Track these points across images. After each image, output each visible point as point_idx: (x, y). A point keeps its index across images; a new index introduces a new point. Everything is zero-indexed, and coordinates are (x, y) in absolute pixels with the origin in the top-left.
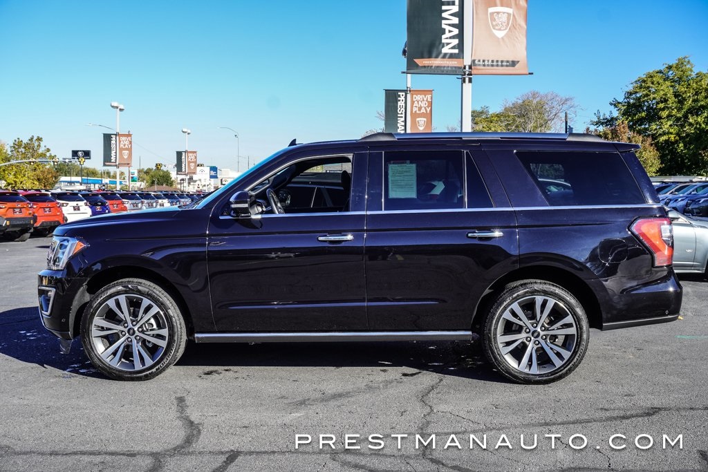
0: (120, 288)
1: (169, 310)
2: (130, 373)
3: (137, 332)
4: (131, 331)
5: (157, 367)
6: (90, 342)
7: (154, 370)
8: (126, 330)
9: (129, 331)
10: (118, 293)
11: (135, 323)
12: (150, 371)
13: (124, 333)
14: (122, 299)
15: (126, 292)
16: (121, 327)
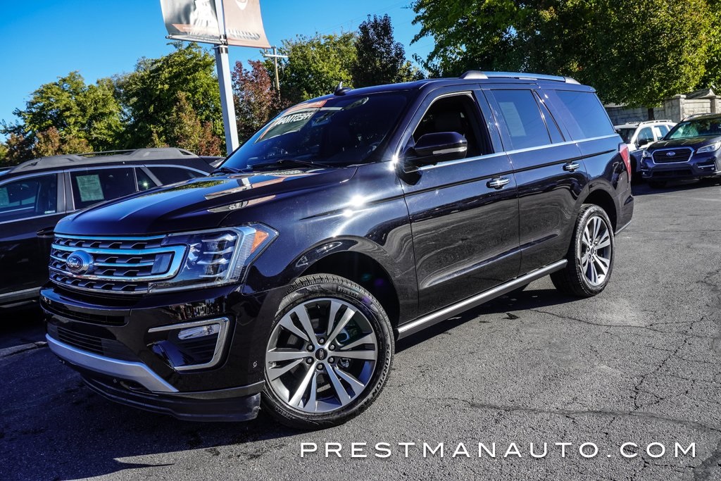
0: (295, 295)
1: (371, 306)
2: (338, 412)
3: (329, 352)
4: (322, 353)
5: (373, 391)
6: (269, 390)
7: (370, 396)
8: (313, 354)
9: (317, 355)
10: (294, 303)
11: (322, 341)
12: (365, 400)
13: (310, 360)
14: (301, 310)
15: (306, 298)
16: (304, 352)
